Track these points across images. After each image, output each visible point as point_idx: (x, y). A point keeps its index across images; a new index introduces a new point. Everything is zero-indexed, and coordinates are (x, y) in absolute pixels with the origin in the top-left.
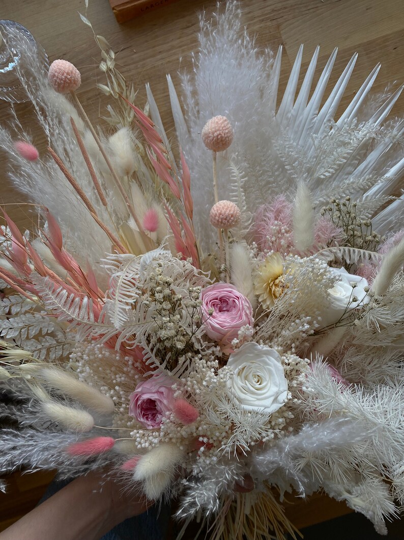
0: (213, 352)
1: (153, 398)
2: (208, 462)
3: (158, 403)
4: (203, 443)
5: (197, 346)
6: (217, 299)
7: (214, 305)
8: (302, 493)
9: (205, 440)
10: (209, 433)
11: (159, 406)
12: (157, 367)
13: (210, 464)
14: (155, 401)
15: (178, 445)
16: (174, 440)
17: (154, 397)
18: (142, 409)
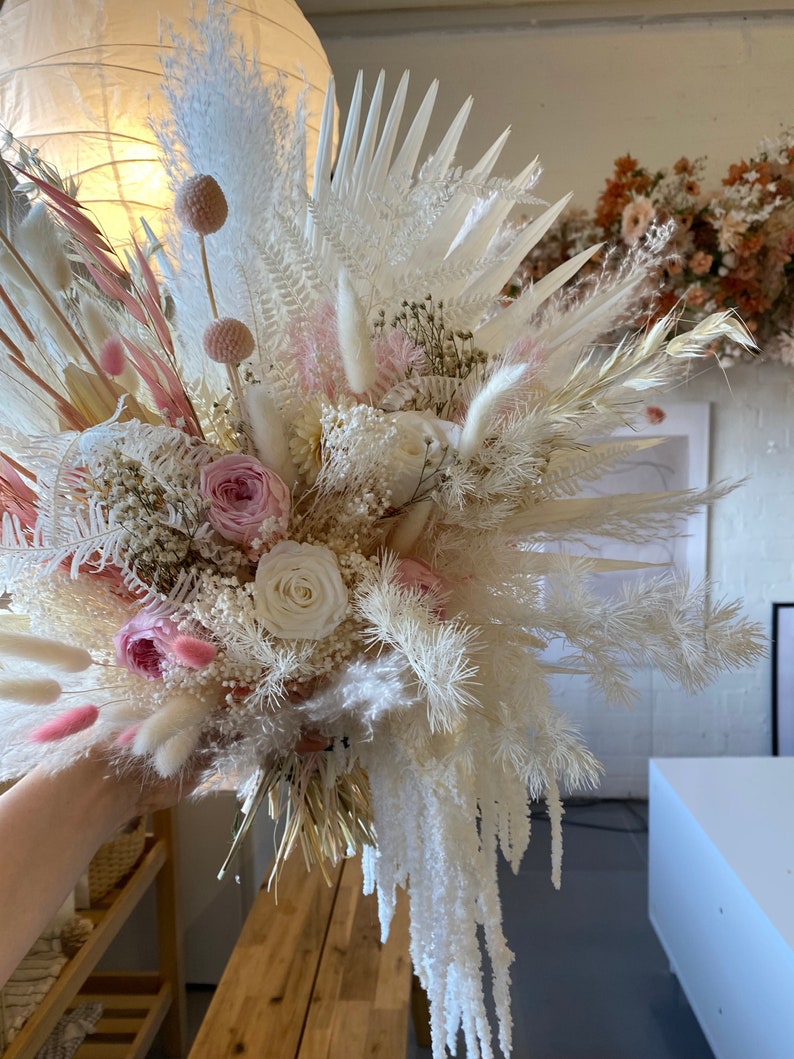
0: (233, 558)
1: (147, 638)
2: (242, 713)
3: (156, 643)
4: (228, 690)
5: (206, 554)
6: (230, 481)
7: (226, 491)
8: (369, 737)
9: (232, 684)
10: (237, 674)
11: (159, 648)
12: (146, 592)
13: (246, 715)
14: (152, 641)
15: (198, 696)
16: (191, 691)
17: (149, 635)
18: (135, 655)
